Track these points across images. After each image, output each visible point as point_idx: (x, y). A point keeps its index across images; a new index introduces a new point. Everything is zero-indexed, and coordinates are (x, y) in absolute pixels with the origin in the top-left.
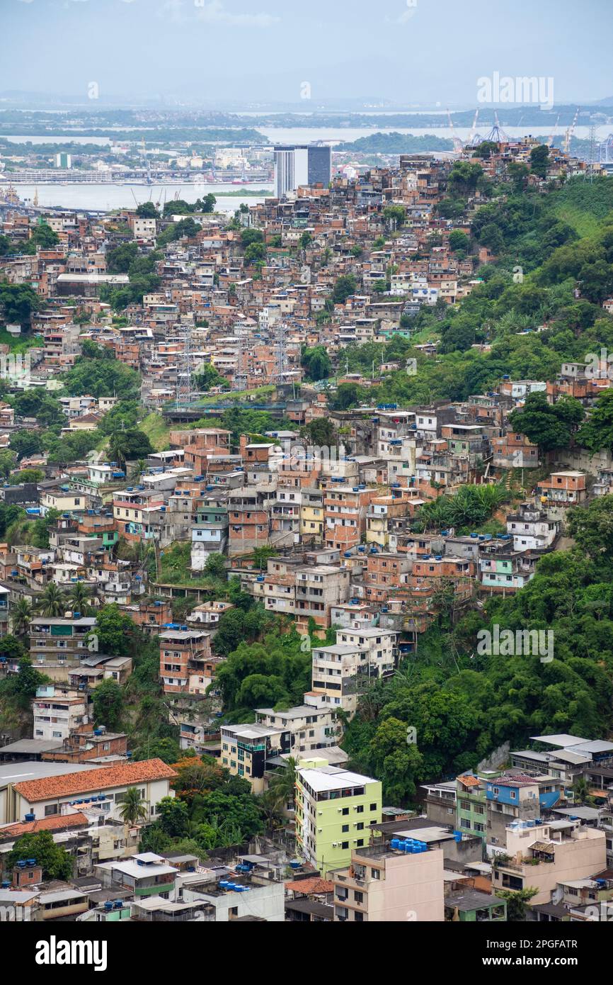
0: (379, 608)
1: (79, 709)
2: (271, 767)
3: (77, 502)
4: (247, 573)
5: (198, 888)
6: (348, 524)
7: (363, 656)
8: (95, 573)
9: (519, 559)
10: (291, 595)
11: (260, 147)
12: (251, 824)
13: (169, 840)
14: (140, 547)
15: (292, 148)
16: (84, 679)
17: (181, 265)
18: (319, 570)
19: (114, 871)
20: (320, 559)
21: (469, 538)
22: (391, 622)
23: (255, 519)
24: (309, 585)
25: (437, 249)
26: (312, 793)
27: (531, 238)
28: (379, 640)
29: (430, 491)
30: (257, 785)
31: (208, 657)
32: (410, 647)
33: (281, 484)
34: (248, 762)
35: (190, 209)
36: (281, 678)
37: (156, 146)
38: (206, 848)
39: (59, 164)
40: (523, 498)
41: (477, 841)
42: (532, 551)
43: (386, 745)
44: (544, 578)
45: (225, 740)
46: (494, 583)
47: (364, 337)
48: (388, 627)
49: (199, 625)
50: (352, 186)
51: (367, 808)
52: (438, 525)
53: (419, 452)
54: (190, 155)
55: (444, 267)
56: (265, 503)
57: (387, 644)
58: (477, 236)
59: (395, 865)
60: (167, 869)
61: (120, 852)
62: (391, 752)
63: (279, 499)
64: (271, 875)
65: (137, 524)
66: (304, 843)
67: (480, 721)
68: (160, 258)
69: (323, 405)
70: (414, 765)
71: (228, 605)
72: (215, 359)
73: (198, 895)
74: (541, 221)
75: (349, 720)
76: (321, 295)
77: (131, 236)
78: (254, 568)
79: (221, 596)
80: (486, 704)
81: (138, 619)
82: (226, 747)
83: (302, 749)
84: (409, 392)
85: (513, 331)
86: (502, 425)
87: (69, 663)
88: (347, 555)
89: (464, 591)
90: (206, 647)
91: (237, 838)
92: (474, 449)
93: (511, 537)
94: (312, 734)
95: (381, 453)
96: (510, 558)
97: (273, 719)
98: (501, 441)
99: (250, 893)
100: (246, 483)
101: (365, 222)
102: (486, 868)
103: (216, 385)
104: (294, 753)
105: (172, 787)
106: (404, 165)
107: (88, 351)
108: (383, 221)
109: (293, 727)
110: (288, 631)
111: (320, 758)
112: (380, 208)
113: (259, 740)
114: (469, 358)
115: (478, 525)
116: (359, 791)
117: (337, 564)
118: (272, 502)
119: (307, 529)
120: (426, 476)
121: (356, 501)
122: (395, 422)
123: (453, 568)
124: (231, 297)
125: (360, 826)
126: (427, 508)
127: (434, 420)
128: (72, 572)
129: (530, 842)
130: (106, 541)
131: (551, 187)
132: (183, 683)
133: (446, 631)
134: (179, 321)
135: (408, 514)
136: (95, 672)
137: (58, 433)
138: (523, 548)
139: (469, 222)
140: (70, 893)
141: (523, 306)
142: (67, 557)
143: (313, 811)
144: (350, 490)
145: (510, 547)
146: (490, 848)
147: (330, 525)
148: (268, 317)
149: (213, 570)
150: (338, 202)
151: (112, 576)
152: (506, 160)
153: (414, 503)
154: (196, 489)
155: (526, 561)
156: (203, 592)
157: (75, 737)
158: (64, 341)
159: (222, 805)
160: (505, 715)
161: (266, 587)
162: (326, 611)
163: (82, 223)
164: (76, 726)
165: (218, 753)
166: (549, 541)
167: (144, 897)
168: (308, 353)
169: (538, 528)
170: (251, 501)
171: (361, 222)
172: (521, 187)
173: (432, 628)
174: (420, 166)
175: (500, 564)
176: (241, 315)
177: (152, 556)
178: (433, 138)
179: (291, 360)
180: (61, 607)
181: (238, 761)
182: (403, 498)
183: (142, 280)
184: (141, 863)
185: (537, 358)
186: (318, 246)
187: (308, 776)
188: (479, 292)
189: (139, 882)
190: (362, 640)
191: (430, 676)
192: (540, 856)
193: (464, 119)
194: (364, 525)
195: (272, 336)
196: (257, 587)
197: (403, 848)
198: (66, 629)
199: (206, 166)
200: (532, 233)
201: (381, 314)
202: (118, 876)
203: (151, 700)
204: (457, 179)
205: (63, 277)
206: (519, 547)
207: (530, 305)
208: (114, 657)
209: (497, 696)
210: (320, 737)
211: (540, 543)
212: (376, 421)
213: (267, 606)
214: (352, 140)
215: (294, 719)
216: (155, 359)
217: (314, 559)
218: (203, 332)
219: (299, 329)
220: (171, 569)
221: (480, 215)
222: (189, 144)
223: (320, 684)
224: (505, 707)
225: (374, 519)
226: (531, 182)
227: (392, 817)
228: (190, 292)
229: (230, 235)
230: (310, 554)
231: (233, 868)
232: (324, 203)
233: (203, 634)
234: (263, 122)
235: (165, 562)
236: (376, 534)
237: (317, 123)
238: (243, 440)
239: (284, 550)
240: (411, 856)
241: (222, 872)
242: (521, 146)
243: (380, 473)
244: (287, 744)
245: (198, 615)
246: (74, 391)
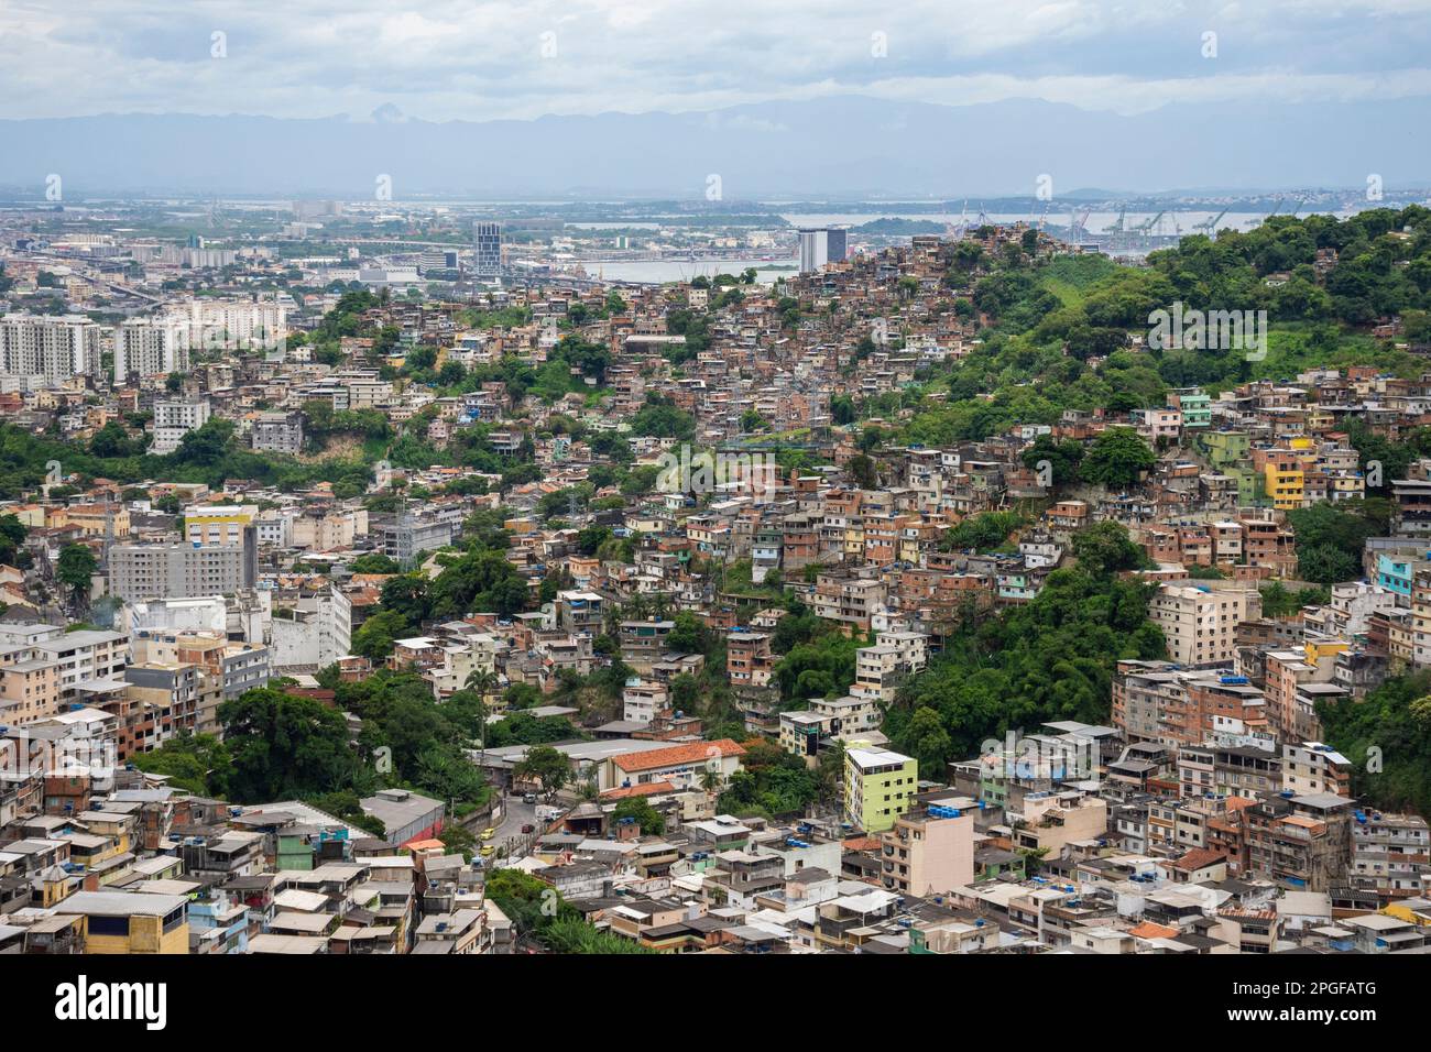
0: (911, 616)
1: (661, 697)
2: (823, 747)
3: (656, 525)
4: (800, 585)
5: (770, 844)
6: (884, 544)
7: (899, 655)
8: (673, 585)
9: (1030, 575)
10: (838, 604)
11: (784, 230)
12: (807, 794)
13: (742, 806)
14: (709, 563)
15: (814, 231)
16: (665, 672)
17: (729, 328)
18: (860, 583)
19: (698, 829)
20: (861, 575)
21: (987, 557)
22: (922, 627)
23: (806, 540)
24: (853, 596)
25: (945, 314)
26: (860, 769)
27: (1024, 305)
28: (912, 642)
29: (955, 517)
30: (811, 762)
31: (768, 656)
32: (938, 648)
33: (828, 510)
34: (803, 743)
35: (735, 281)
36: (831, 673)
37: (697, 230)
38: (771, 812)
39: (618, 245)
40: (1034, 524)
41: (999, 808)
42: (1041, 568)
43: (920, 729)
44: (1053, 591)
45: (783, 724)
46: (1009, 595)
47: (883, 387)
48: (920, 631)
49: (759, 628)
50: (873, 262)
51: (905, 781)
52: (961, 545)
53: (945, 484)
54: (726, 237)
55: (951, 328)
56: (815, 526)
57: (919, 646)
58: (979, 304)
59: (933, 828)
60: (741, 829)
61: (701, 814)
62: (925, 735)
63: (826, 523)
64: (827, 834)
65: (706, 544)
66: (852, 810)
67: (999, 710)
68: (712, 322)
69: (850, 444)
70: (945, 746)
71: (784, 612)
72: (758, 406)
73: (770, 850)
74: (1032, 292)
75: (887, 708)
76: (846, 352)
77: (686, 303)
78: (806, 581)
79: (778, 604)
80: (1004, 695)
81: (709, 623)
82: (784, 730)
83: (848, 732)
84: (925, 434)
85: (1012, 382)
86: (1014, 461)
87: (652, 659)
88: (885, 571)
89: (984, 601)
90: (766, 647)
91: (797, 804)
92: (991, 482)
93: (1023, 556)
94: (856, 720)
95: (912, 485)
96: (1023, 574)
97: (824, 708)
98: (1014, 475)
99: (813, 849)
100: (797, 509)
101: (883, 292)
102: (1007, 831)
103: (759, 427)
104: (842, 735)
105: (741, 762)
106: (915, 245)
107: (652, 399)
108: (899, 290)
109: (841, 714)
110: (835, 635)
111: (864, 740)
112: (896, 280)
113: (812, 724)
114: (975, 405)
115: (995, 546)
116: (899, 767)
117: (876, 578)
118: (821, 526)
119: (850, 549)
120: (951, 505)
121: (892, 525)
122: (924, 459)
123: (975, 582)
124: (771, 354)
125: (899, 796)
126: (951, 530)
127: (958, 457)
128: (653, 583)
129: (1044, 809)
130: (681, 557)
131: (1040, 264)
132: (747, 677)
133: (969, 635)
134: (727, 374)
135: (935, 536)
136: (674, 667)
137: (628, 468)
138: (1034, 566)
139: (972, 292)
140: (662, 846)
141: (1019, 362)
142: (649, 571)
143: (860, 783)
144: (887, 516)
145: (1022, 564)
146: (1009, 815)
147: (869, 545)
148: (802, 371)
149: (771, 582)
150: (860, 275)
151: (686, 587)
152: (1002, 241)
153: (941, 527)
154: (756, 515)
155: (1036, 576)
156: (763, 601)
157: (658, 720)
158: (632, 391)
159: (782, 778)
160: (1020, 706)
161: (816, 597)
162: (867, 618)
163: (647, 293)
164: (658, 711)
165: (778, 735)
166: (1056, 560)
167: (722, 851)
168: (836, 401)
169: (1045, 549)
170: (803, 525)
171: (880, 292)
172: (1015, 263)
173: (956, 633)
174: (929, 246)
175: (1014, 578)
176: (780, 369)
177: (720, 570)
178: (929, 222)
179: (822, 407)
180: (645, 612)
181: (794, 742)
182: (932, 523)
183: (696, 340)
184: (720, 823)
185: (1032, 406)
186: (844, 311)
187: (855, 755)
188: (980, 350)
189: (719, 839)
190: (898, 642)
191: (956, 673)
192: (1052, 821)
193: (954, 207)
194: (898, 546)
195: (805, 386)
196: (808, 597)
197: (939, 814)
198: (649, 631)
199: (741, 246)
200: (1025, 302)
201: (898, 368)
202: (701, 834)
203: (722, 691)
204: (961, 256)
205: (631, 338)
206: (1030, 564)
207: (1025, 362)
208: (690, 654)
209: (1014, 690)
210: (863, 723)
211: (1048, 561)
212: (909, 459)
213: (817, 613)
214: (861, 224)
215: (842, 707)
216: (708, 406)
217: (857, 574)
218: (747, 383)
219: (829, 381)
220: (735, 581)
221: (981, 286)
222: (725, 228)
223: (863, 679)
224: (1021, 699)
225: (907, 541)
226: (1023, 259)
227: (926, 789)
228: (737, 350)
229: (770, 303)
230: (853, 570)
231: (795, 829)
232: (849, 276)
233: (764, 636)
234: (785, 209)
235: (730, 575)
236: (909, 553)
237: (830, 210)
238: (794, 474)
239: (830, 566)
240: (947, 820)
241: (787, 832)
242: (1014, 229)
243: (911, 502)
244: (835, 728)
245: (759, 620)
246: (640, 433)
